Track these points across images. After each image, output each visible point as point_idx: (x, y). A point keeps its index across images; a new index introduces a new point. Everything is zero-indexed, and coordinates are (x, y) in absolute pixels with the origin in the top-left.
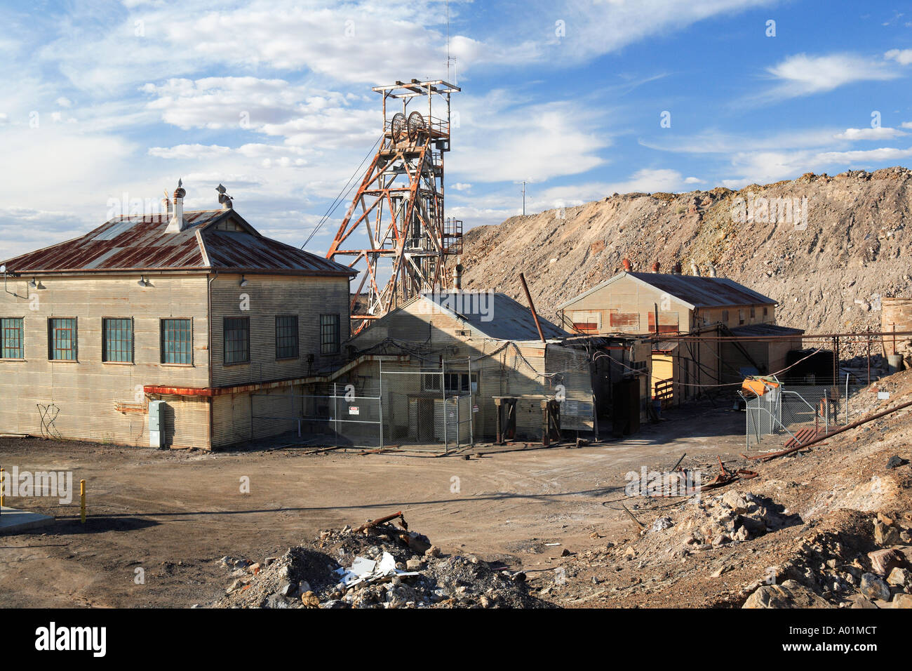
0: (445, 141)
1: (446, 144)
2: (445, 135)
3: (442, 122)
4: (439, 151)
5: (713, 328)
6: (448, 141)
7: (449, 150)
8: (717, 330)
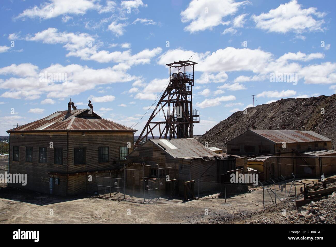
0: (192, 82)
1: (193, 83)
2: (192, 80)
3: (190, 75)
4: (190, 86)
5: (291, 151)
6: (194, 82)
7: (194, 85)
8: (292, 152)
